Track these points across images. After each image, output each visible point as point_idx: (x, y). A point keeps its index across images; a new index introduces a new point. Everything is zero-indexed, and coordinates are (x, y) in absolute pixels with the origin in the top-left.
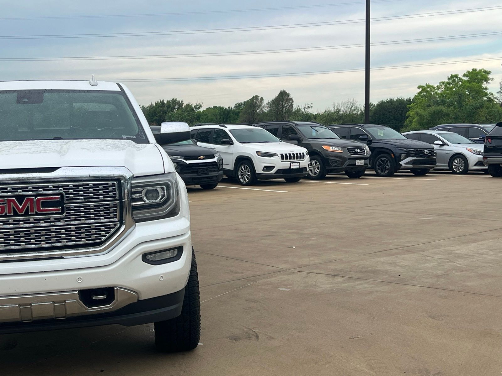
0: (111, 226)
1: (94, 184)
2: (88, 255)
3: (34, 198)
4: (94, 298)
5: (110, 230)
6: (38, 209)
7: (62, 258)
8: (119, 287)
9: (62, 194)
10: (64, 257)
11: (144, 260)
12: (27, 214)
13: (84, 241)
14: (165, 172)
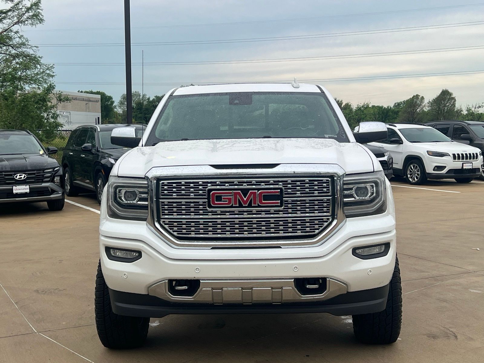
0: (324, 220)
1: (310, 181)
2: (302, 246)
3: (257, 191)
4: (307, 286)
5: (323, 224)
6: (261, 202)
7: (280, 247)
8: (331, 278)
9: (281, 189)
10: (282, 247)
11: (354, 254)
12: (250, 206)
13: (299, 233)
14: (375, 171)
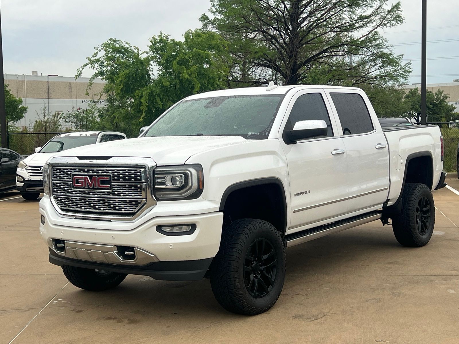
0: (139, 202)
1: (129, 170)
2: (124, 221)
3: (97, 177)
4: (126, 253)
5: (138, 205)
6: (99, 185)
7: (110, 221)
8: (138, 248)
9: (110, 176)
10: (111, 221)
11: (158, 230)
12: (93, 188)
13: (123, 211)
14: (185, 164)
